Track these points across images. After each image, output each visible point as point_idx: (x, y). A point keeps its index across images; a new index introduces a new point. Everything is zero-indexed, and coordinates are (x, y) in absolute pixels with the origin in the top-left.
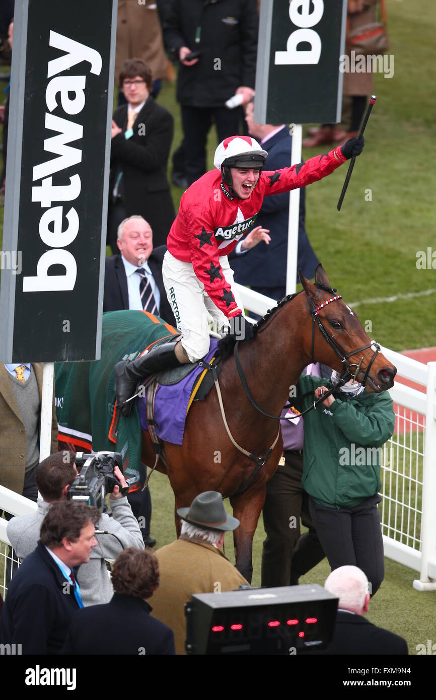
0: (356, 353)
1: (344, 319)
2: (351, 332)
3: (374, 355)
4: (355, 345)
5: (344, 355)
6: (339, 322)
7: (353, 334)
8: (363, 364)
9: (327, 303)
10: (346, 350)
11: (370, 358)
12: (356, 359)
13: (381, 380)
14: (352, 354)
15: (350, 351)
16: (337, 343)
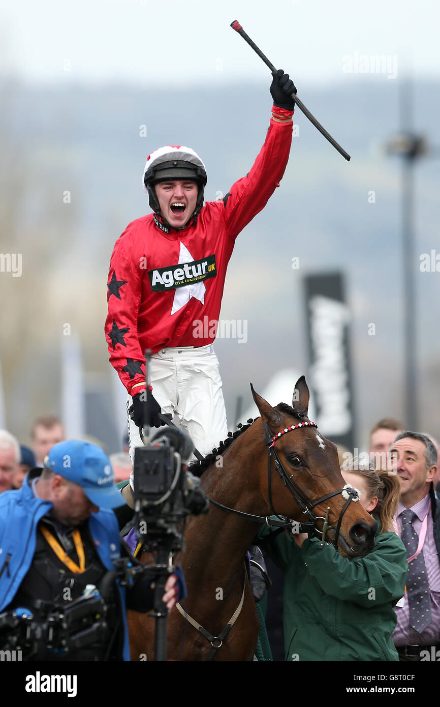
0: (323, 501)
1: (306, 453)
2: (315, 470)
3: (345, 505)
4: (321, 490)
5: (306, 504)
6: (298, 456)
7: (319, 474)
8: (332, 516)
9: (286, 430)
10: (309, 496)
11: (340, 509)
12: (322, 508)
13: (354, 540)
14: (317, 502)
15: (314, 498)
16: (296, 485)
